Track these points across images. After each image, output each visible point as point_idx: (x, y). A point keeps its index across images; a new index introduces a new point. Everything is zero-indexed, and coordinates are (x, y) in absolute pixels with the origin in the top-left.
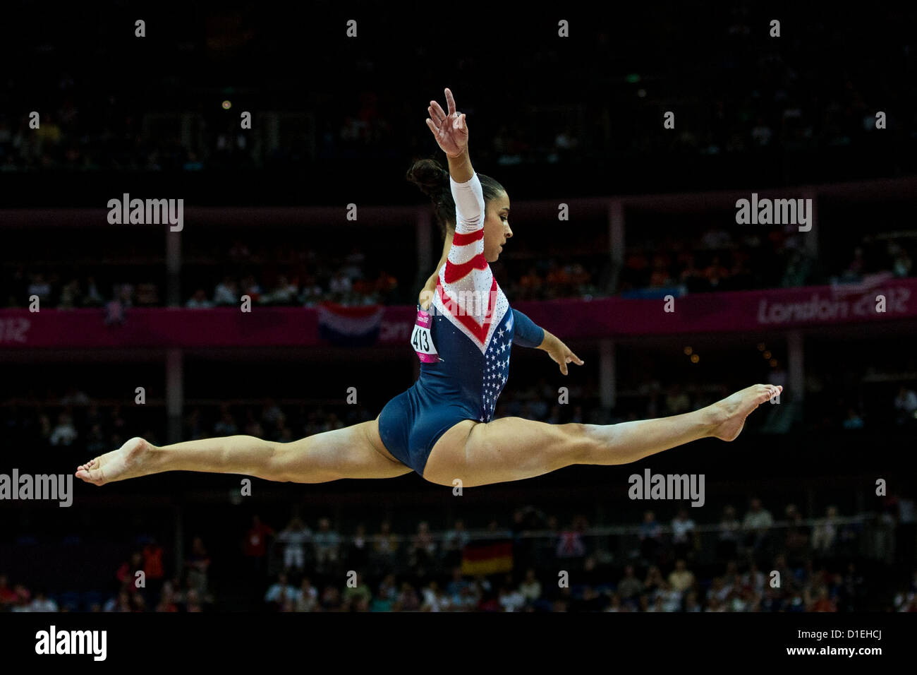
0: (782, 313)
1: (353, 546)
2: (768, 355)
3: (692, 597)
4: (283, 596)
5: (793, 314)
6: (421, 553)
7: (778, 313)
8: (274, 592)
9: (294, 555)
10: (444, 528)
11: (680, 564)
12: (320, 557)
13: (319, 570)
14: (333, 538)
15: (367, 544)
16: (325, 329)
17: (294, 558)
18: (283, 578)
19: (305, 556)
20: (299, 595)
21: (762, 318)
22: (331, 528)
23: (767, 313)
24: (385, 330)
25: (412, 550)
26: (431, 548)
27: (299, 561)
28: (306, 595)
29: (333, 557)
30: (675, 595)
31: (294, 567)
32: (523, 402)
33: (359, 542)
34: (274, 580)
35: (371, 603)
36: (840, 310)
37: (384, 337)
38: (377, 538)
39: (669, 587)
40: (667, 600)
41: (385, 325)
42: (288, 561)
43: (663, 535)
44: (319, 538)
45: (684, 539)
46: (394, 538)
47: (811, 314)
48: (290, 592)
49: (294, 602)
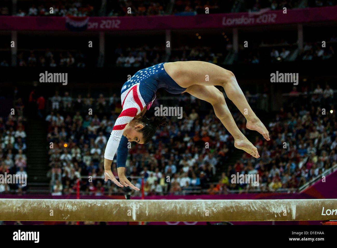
0: (231, 22)
1: (77, 102)
2: (225, 37)
3: (197, 122)
4: (51, 119)
5: (235, 22)
6: (101, 105)
7: (229, 22)
8: (48, 118)
9: (56, 105)
10: (109, 96)
11: (193, 110)
12: (65, 106)
13: (65, 110)
14: (70, 99)
15: (82, 101)
16: (68, 25)
17: (56, 106)
18: (52, 113)
19: (59, 105)
20: (57, 119)
21: (224, 24)
22: (69, 95)
23: (225, 22)
24: (89, 25)
25: (97, 104)
26: (104, 103)
27: (58, 107)
28: (59, 119)
29: (70, 106)
30: (191, 122)
31: (55, 109)
32: (138, 51)
33: (79, 101)
34: (49, 114)
35: (83, 123)
36: (251, 21)
37: (89, 28)
38: (85, 99)
39: (189, 118)
40: (188, 123)
41: (90, 23)
42: (54, 107)
43: (187, 100)
44: (64, 99)
45: (195, 102)
46: (91, 99)
47: (241, 23)
48: (54, 118)
49: (55, 122)
